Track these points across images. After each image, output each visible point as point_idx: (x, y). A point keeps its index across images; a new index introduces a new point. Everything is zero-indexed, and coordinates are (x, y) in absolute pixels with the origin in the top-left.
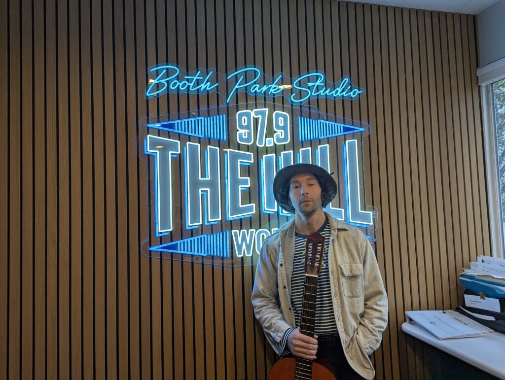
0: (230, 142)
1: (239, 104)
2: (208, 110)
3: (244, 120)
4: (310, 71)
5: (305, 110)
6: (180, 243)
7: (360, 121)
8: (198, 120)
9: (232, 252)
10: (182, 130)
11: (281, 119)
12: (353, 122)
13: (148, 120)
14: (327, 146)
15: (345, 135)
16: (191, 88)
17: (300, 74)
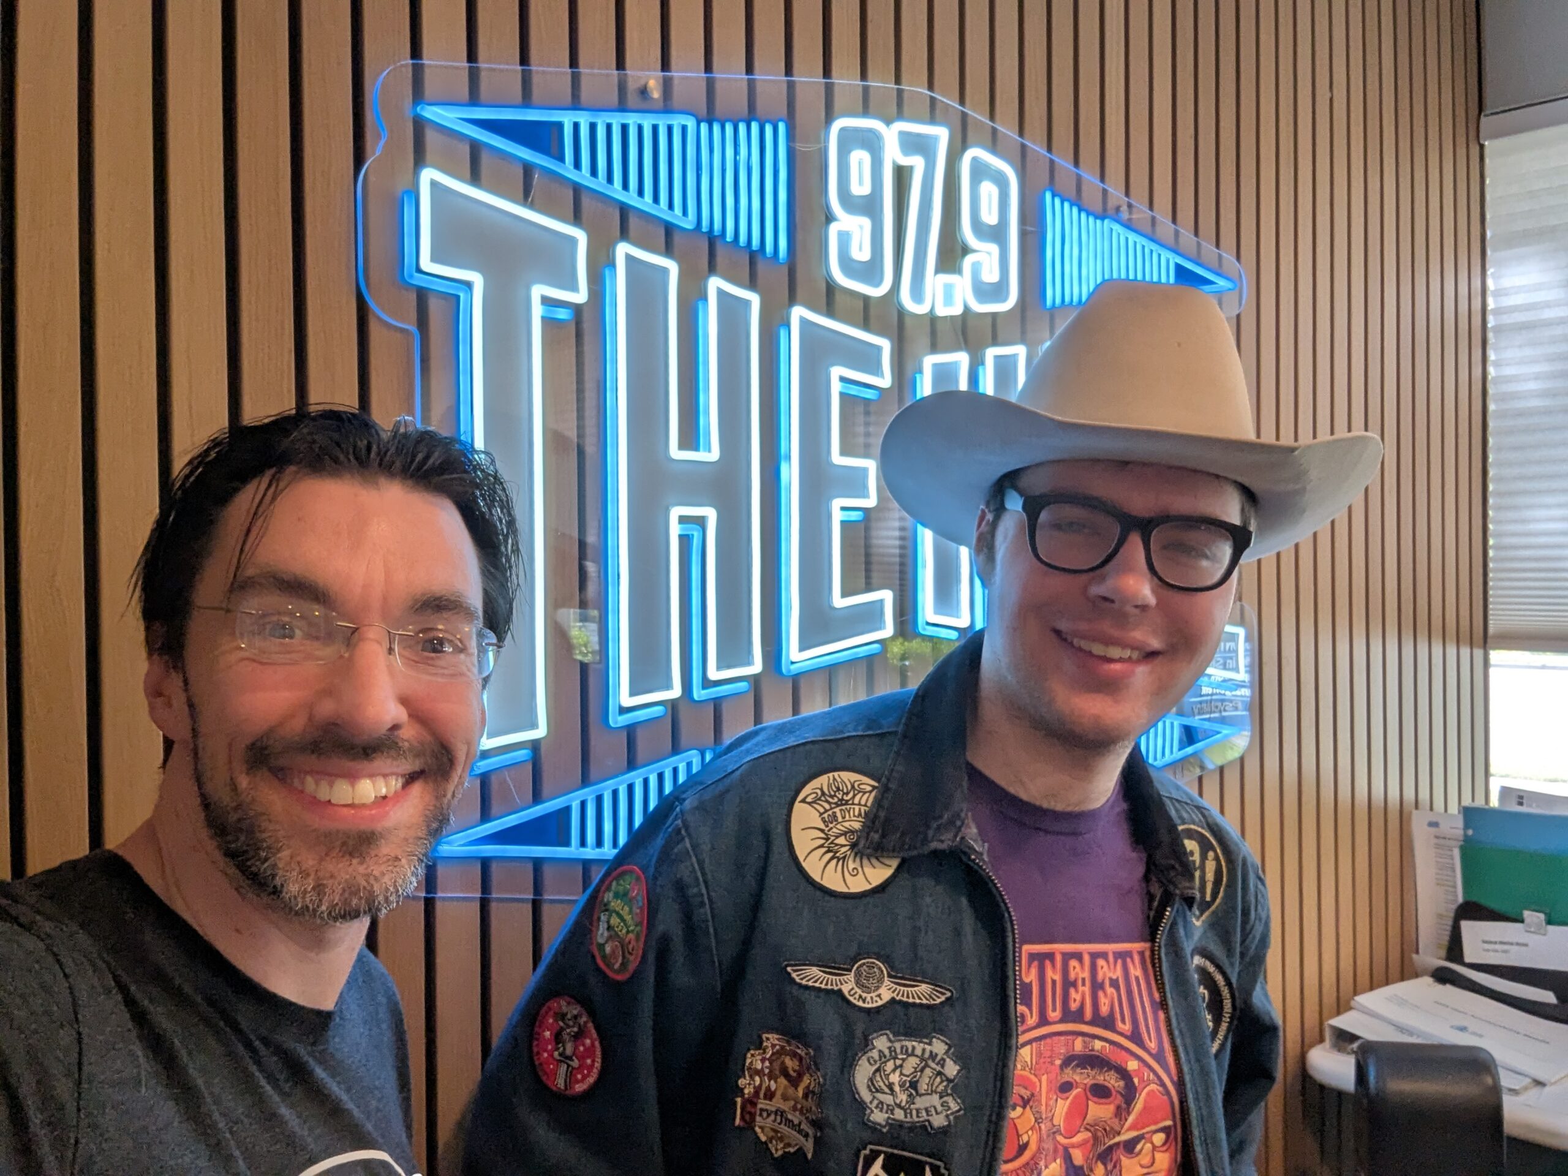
1: (836, 80)
2: (710, 85)
3: (860, 164)
5: (1064, 163)
6: (583, 804)
7: (1218, 246)
8: (670, 129)
11: (989, 190)
12: (1199, 247)
13: (418, 76)
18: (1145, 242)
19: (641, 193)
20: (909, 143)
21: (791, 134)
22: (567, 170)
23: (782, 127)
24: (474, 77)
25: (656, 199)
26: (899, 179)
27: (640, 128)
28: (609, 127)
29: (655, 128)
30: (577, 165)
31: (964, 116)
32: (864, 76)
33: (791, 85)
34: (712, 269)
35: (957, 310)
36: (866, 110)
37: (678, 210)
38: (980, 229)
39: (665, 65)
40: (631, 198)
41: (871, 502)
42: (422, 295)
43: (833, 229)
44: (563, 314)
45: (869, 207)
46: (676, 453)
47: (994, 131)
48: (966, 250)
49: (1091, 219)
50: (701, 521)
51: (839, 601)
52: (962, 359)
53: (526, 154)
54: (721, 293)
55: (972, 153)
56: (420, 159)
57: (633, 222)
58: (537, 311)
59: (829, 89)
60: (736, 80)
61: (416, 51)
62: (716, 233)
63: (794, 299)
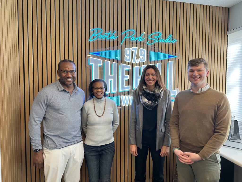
0: (122, 61)
2: (114, 48)
3: (128, 52)
4: (156, 31)
7: (176, 53)
8: (109, 52)
9: (121, 104)
11: (142, 52)
12: (172, 53)
13: (90, 51)
16: (107, 38)
17: (151, 32)
18: (163, 54)
19: (107, 57)
20: (133, 49)
21: (121, 50)
22: (101, 56)
25: (108, 57)
26: (133, 52)
27: (107, 52)
28: (104, 52)
30: (102, 55)
31: (140, 46)
32: (129, 44)
33: (121, 46)
34: (114, 61)
35: (138, 62)
36: (129, 47)
37: (110, 57)
38: (141, 55)
39: (110, 47)
40: (106, 57)
41: (128, 79)
42: (90, 65)
43: (125, 57)
44: (100, 66)
45: (129, 55)
46: (109, 75)
47: (144, 47)
48: (140, 57)
49: (156, 53)
50: (112, 80)
51: (125, 86)
52: (139, 66)
53: (97, 55)
54: (114, 63)
55: (141, 49)
57: (107, 59)
58: (98, 66)
59: (125, 46)
61: (90, 49)
62: (113, 59)
63: (121, 63)
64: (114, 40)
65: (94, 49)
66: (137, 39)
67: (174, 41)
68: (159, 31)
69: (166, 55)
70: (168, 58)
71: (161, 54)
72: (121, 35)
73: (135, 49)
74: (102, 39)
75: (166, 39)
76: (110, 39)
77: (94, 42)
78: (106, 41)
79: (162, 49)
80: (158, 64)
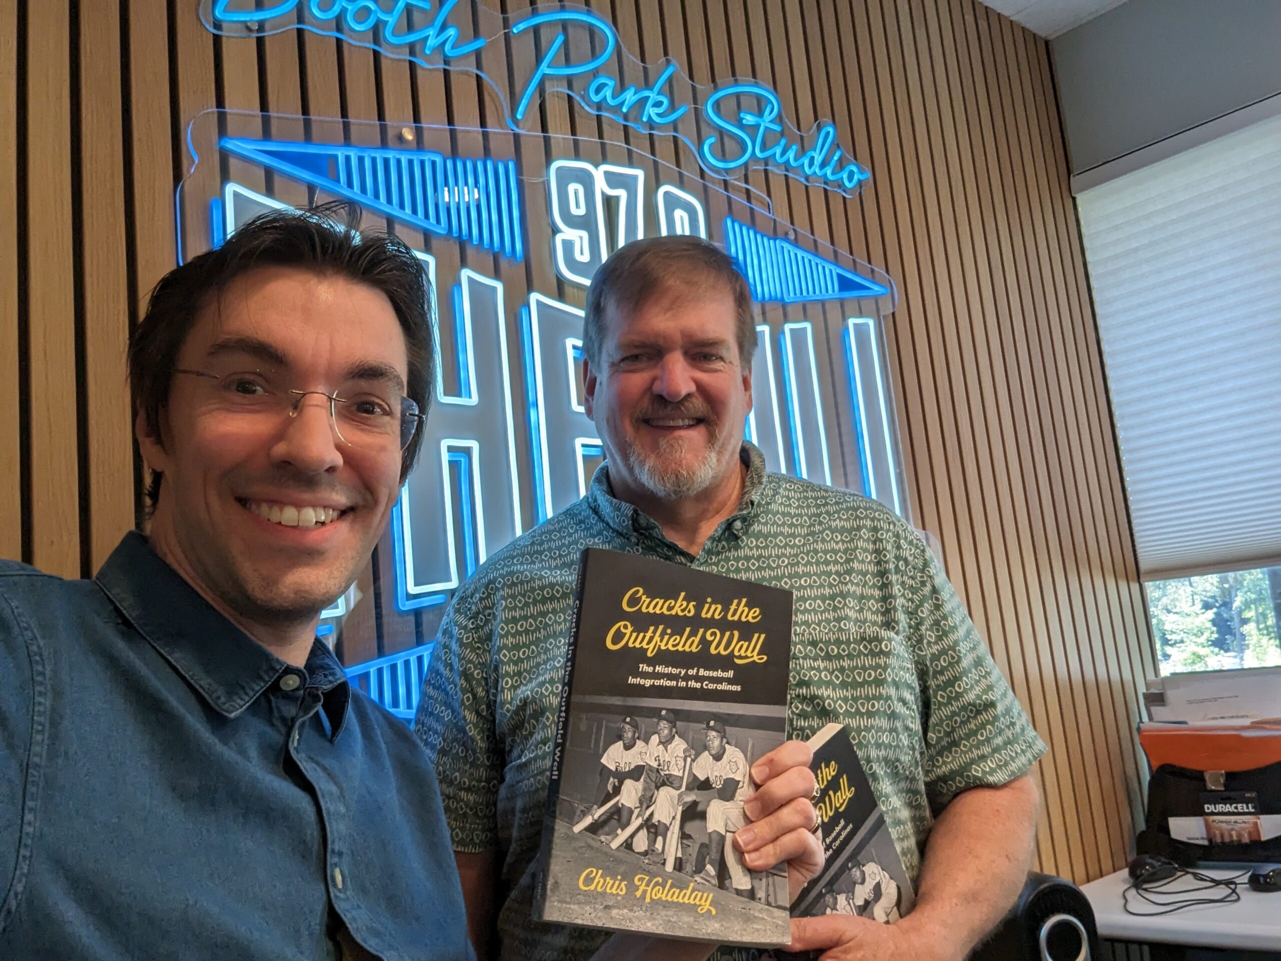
1: (552, 134)
2: (453, 133)
3: (576, 193)
4: (739, 78)
5: (739, 199)
6: (380, 671)
7: (870, 262)
8: (422, 163)
10: (363, 190)
11: (679, 214)
12: (854, 261)
13: (222, 119)
14: (805, 329)
15: (842, 302)
16: (388, 33)
17: (713, 80)
18: (810, 257)
19: (402, 206)
20: (613, 180)
21: (519, 170)
22: (342, 188)
23: (511, 165)
24: (266, 122)
25: (414, 211)
26: (610, 204)
27: (399, 162)
28: (374, 160)
29: (410, 162)
30: (350, 185)
31: (656, 163)
32: (574, 132)
33: (517, 137)
34: (464, 263)
36: (577, 156)
37: (432, 219)
39: (417, 118)
40: (395, 211)
43: (559, 238)
45: (586, 223)
46: (442, 398)
47: (681, 175)
49: (765, 240)
50: (467, 451)
53: (306, 175)
54: (471, 281)
55: (665, 188)
56: (225, 177)
59: (547, 140)
60: (474, 132)
61: (220, 102)
62: (465, 238)
63: (530, 288)
64: (447, 62)
65: (264, 106)
66: (630, 97)
67: (850, 179)
68: (754, 76)
69: (824, 268)
70: (837, 294)
71: (796, 255)
72: (507, 38)
73: (627, 183)
74: (339, 29)
75: (803, 151)
76: (412, 49)
77: (260, 42)
78: (376, 55)
79: (792, 223)
80: (792, 330)
